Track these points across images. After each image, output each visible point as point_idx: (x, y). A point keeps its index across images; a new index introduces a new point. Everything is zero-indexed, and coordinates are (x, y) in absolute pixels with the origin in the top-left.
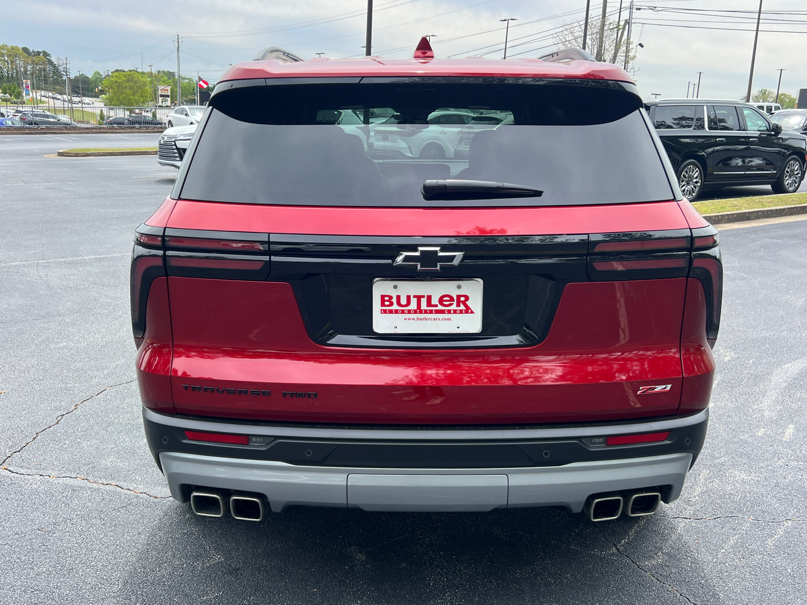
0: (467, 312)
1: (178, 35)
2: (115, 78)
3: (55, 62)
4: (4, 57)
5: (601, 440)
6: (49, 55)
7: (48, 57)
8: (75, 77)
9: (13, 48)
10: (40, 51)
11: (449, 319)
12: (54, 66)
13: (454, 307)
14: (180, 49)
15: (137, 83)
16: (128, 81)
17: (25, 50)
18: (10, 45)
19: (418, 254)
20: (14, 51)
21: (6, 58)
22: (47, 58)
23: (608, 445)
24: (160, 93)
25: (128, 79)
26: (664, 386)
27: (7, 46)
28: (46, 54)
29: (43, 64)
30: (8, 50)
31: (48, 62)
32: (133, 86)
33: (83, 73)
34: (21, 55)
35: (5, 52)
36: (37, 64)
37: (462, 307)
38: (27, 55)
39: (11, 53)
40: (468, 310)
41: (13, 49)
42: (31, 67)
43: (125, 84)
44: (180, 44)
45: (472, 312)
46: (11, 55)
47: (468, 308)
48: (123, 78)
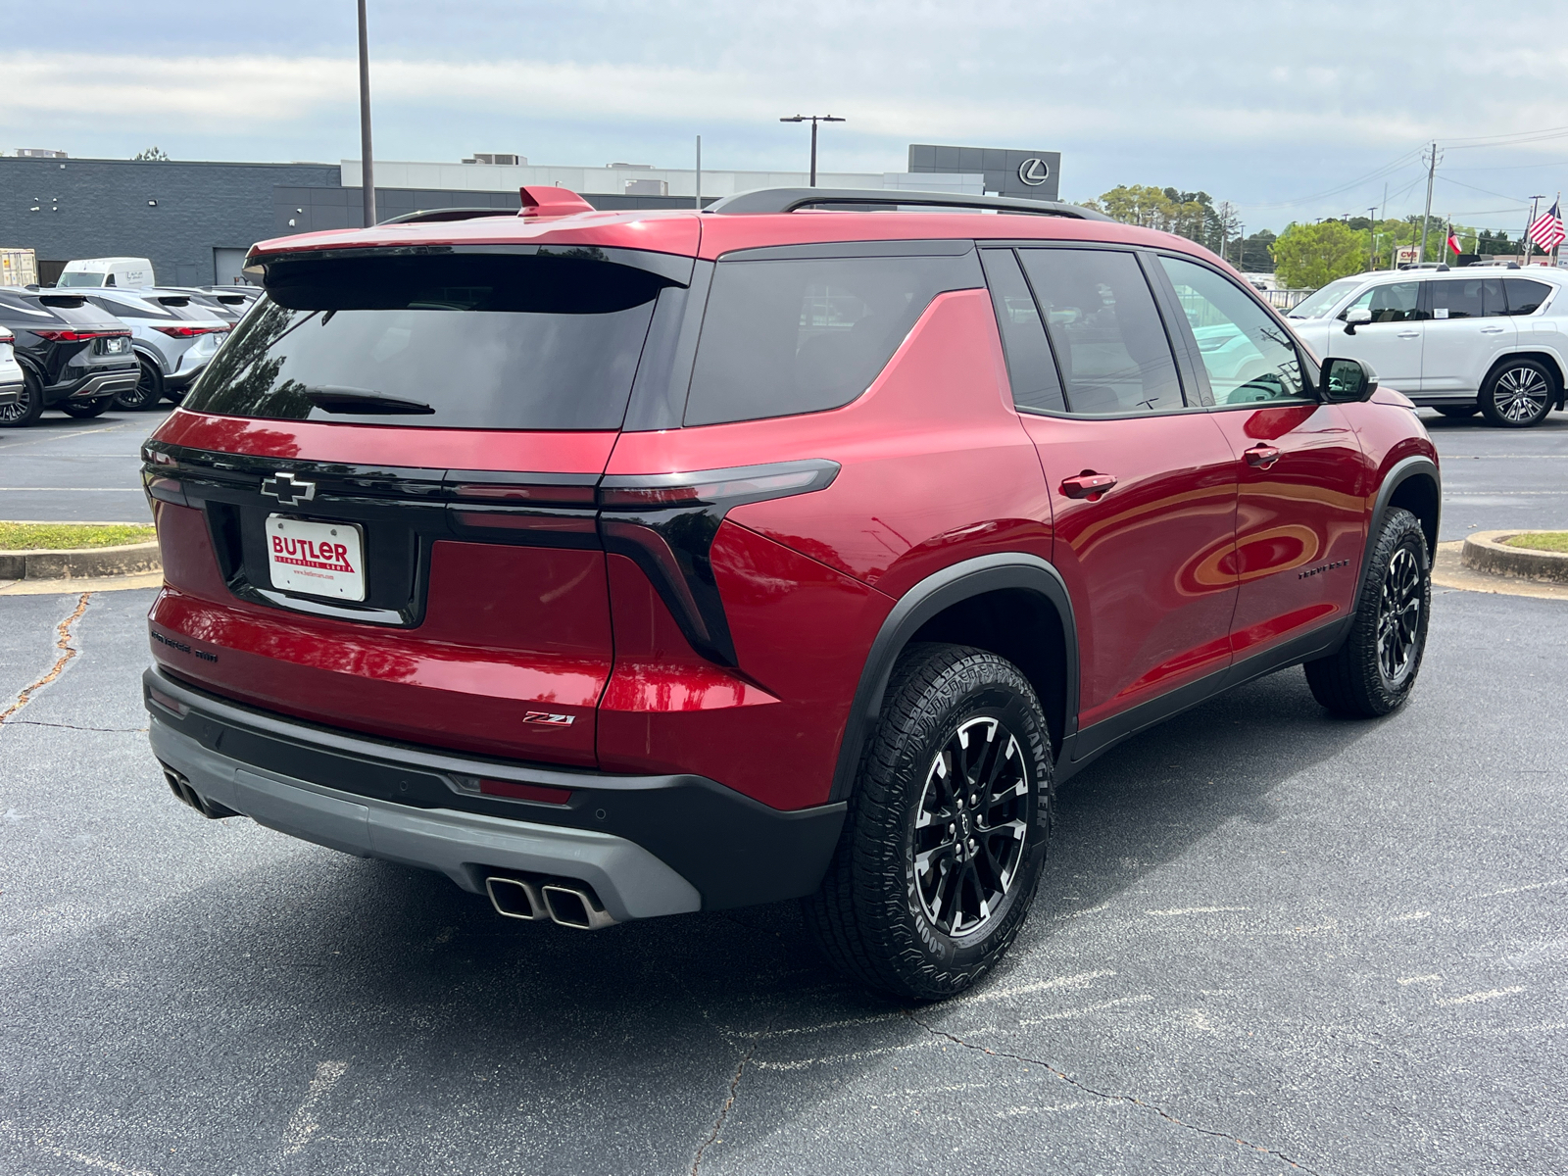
0: (347, 570)
1: (1434, 145)
2: (1298, 235)
3: (1217, 212)
4: (1133, 207)
5: (476, 783)
6: (1208, 199)
7: (1206, 203)
8: (1251, 237)
9: (1150, 192)
10: (1194, 193)
11: (332, 578)
12: (1214, 218)
13: (333, 561)
14: (1434, 172)
15: (1339, 243)
16: (1321, 240)
17: (1170, 193)
18: (1145, 186)
19: (274, 481)
20: (1151, 196)
21: (1136, 209)
22: (1204, 205)
23: (484, 792)
24: (1398, 261)
25: (1323, 235)
26: (563, 717)
27: (1140, 188)
28: (1203, 198)
29: (1198, 215)
30: (1141, 196)
31: (1206, 211)
32: (1331, 250)
33: (1267, 229)
34: (1161, 202)
35: (1135, 198)
36: (1186, 217)
37: (342, 563)
38: (1171, 201)
39: (1146, 201)
40: (347, 568)
41: (1149, 194)
42: (1175, 222)
43: (1316, 247)
44: (1437, 162)
45: (352, 571)
46: (1145, 204)
47: (348, 565)
48: (1313, 234)
